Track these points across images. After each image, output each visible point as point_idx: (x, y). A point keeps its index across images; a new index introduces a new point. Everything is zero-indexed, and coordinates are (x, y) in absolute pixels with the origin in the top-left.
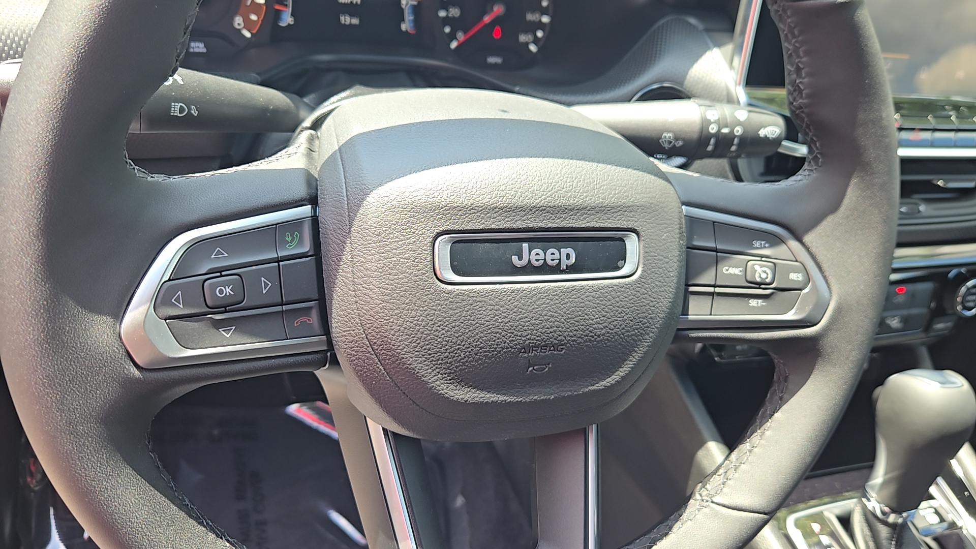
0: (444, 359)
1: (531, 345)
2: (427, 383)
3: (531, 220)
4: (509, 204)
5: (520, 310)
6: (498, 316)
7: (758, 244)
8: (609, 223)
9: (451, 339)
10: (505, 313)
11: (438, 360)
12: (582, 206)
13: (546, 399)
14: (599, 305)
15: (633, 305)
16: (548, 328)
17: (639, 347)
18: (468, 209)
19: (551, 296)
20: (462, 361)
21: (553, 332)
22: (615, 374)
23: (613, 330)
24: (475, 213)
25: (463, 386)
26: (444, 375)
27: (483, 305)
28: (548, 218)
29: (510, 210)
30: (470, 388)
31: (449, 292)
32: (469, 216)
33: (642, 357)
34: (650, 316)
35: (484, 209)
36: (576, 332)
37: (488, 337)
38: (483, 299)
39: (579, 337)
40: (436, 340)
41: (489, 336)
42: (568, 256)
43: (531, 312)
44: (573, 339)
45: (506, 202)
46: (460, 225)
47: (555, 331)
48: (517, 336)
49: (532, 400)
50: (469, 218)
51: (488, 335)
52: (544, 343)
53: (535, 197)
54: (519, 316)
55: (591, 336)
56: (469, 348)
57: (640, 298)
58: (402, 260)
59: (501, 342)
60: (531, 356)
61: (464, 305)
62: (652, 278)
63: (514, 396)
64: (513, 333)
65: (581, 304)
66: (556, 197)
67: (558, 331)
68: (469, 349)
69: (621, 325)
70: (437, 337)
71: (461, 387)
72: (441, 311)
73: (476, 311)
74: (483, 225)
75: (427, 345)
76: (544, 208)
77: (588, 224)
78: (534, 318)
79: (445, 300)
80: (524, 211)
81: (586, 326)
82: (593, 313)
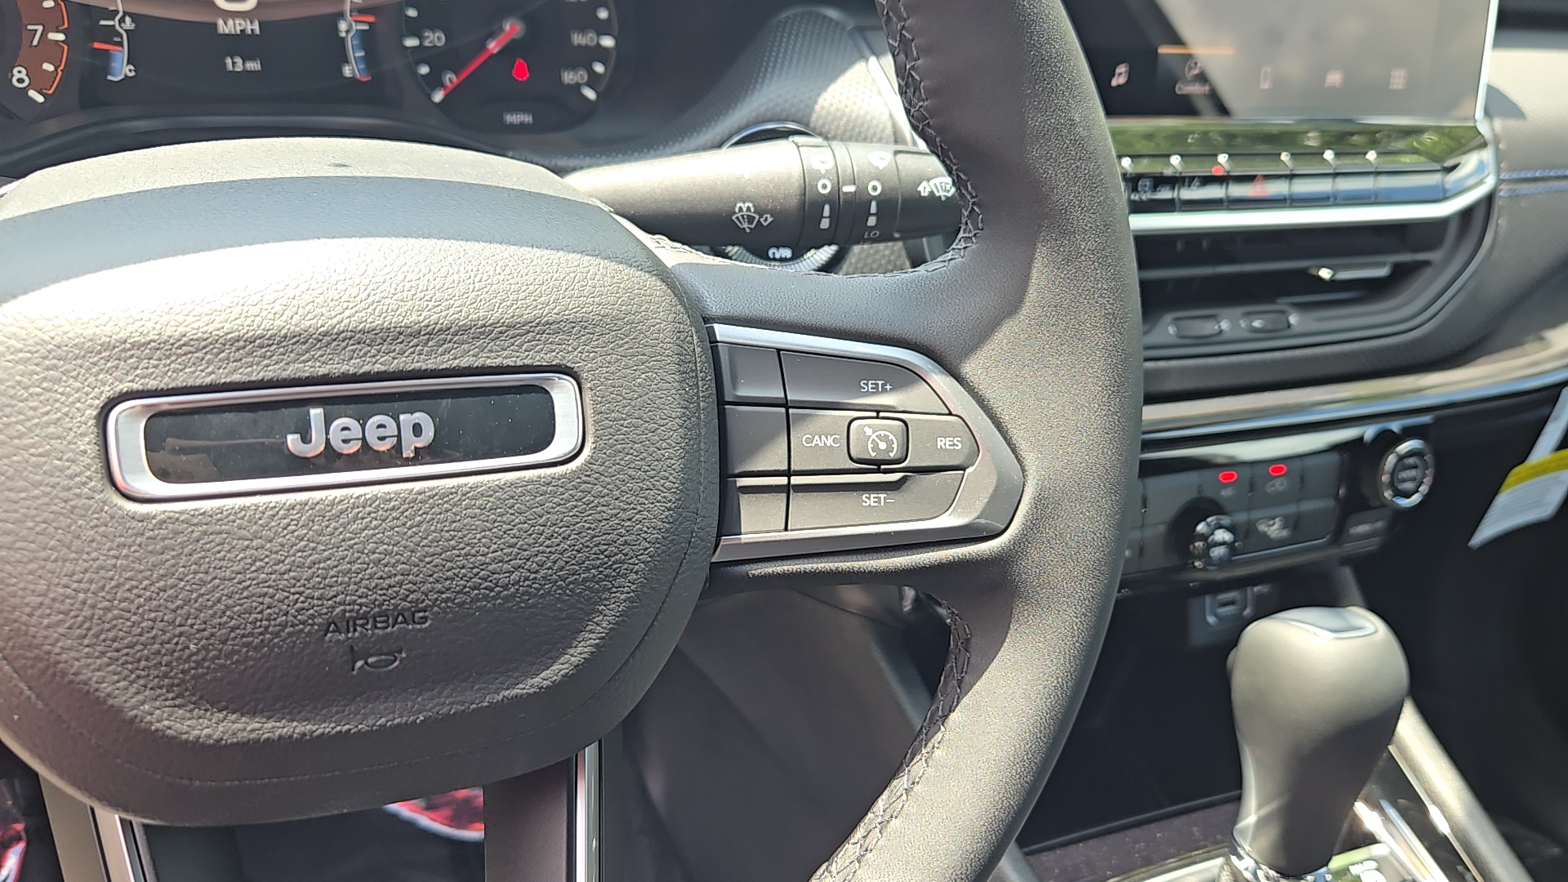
0: (152, 657)
1: (347, 615)
2: (120, 710)
3: (323, 359)
4: (268, 330)
5: (312, 545)
6: (262, 560)
7: (870, 386)
8: (505, 358)
9: (161, 614)
10: (277, 553)
11: (139, 661)
12: (439, 326)
13: (406, 723)
14: (496, 524)
15: (578, 520)
16: (381, 578)
17: (605, 602)
18: (176, 346)
19: (380, 513)
20: (194, 658)
21: (394, 586)
22: (560, 661)
23: (536, 572)
24: (190, 352)
25: (206, 710)
26: (159, 691)
27: (225, 539)
28: (361, 354)
29: (271, 342)
30: (225, 712)
31: (143, 519)
32: (179, 360)
33: (617, 623)
34: (621, 539)
35: (211, 344)
36: (449, 582)
37: (245, 606)
38: (224, 527)
39: (458, 593)
40: (128, 620)
41: (247, 604)
42: (417, 430)
43: (338, 548)
44: (444, 596)
45: (262, 327)
46: (159, 379)
47: (400, 584)
48: (312, 598)
49: (374, 728)
50: (179, 364)
51: (245, 600)
52: (377, 609)
53: (327, 314)
54: (312, 558)
55: (486, 588)
56: (204, 630)
57: (593, 505)
58: (34, 459)
59: (278, 614)
60: (351, 638)
61: (180, 543)
62: (618, 464)
63: (330, 722)
64: (301, 594)
65: (455, 524)
66: (377, 311)
67: (406, 582)
68: (206, 634)
69: (555, 562)
70: (129, 612)
71: (202, 712)
72: (131, 559)
73: (209, 554)
74: (213, 376)
75: (109, 630)
76: (349, 333)
77: (457, 361)
78: (347, 560)
79: (137, 535)
80: (304, 343)
81: (472, 568)
82: (484, 540)
